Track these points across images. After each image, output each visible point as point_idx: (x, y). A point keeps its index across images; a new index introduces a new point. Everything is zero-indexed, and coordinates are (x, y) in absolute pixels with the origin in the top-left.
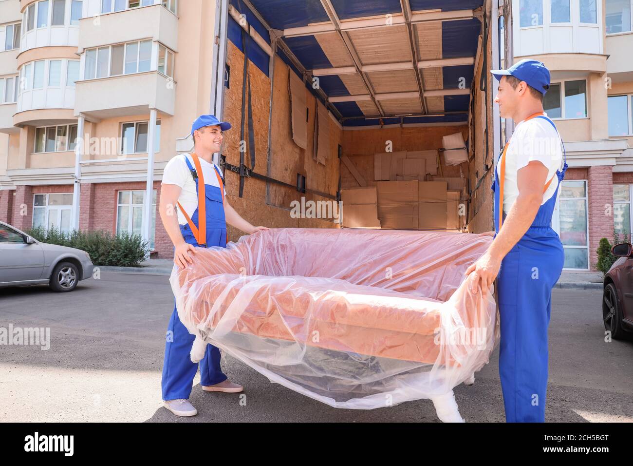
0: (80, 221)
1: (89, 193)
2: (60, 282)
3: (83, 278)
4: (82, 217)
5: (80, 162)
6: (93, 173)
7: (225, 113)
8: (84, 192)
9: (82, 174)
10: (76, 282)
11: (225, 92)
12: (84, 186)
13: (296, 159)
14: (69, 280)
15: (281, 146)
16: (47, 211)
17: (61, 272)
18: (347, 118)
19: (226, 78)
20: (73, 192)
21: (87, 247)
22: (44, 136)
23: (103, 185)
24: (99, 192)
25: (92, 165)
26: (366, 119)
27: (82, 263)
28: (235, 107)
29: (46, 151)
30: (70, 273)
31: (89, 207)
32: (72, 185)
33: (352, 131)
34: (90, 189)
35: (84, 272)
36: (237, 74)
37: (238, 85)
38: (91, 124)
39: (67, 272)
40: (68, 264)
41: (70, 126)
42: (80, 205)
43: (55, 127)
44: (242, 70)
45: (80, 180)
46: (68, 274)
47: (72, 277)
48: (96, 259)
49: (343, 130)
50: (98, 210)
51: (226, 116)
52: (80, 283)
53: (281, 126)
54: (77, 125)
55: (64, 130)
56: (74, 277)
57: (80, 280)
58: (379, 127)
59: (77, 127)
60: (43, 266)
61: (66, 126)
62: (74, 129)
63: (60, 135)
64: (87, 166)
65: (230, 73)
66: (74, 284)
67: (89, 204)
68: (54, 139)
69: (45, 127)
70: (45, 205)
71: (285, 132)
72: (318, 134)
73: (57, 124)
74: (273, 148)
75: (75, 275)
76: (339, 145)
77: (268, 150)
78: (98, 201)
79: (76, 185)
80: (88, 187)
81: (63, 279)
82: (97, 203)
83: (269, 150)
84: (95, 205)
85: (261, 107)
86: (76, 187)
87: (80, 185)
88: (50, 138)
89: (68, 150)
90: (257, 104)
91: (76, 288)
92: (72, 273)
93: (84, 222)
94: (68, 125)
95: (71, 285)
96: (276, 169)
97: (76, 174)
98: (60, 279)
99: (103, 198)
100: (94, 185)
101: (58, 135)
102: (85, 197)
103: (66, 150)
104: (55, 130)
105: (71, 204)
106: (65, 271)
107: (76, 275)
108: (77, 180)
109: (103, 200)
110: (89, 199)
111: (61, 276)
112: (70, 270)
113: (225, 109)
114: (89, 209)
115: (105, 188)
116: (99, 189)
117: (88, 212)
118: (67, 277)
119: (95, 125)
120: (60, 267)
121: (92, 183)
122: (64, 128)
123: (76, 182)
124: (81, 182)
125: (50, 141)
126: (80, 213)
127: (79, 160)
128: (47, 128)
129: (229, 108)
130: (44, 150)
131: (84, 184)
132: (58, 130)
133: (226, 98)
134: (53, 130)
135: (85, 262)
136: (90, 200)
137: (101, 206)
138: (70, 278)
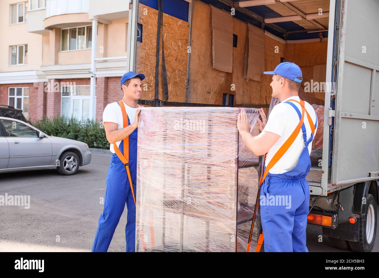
0: (96, 109)
1: (103, 85)
2: (65, 168)
3: (83, 164)
4: (98, 106)
5: (95, 60)
6: (106, 69)
7: (138, 63)
8: (99, 84)
9: (97, 69)
10: (78, 167)
11: (138, 46)
12: (99, 80)
13: (221, 82)
14: (72, 166)
15: (202, 74)
16: (72, 101)
17: (66, 160)
18: (290, 32)
19: (138, 35)
20: (90, 84)
21: (98, 133)
22: (68, 35)
23: (114, 79)
24: (112, 85)
25: (105, 61)
26: (308, 32)
27: (82, 152)
28: (148, 55)
29: (69, 50)
30: (72, 161)
31: (103, 97)
32: (89, 79)
33: (295, 44)
34: (104, 83)
35: (83, 160)
36: (151, 28)
37: (152, 37)
38: (103, 25)
39: (70, 160)
40: (71, 153)
41: (87, 27)
42: (96, 95)
43: (76, 29)
44: (156, 23)
45: (95, 75)
46: (71, 162)
47: (74, 164)
48: (105, 144)
49: (287, 44)
50: (110, 100)
51: (139, 64)
52: (81, 168)
53: (202, 58)
54: (92, 26)
55: (83, 30)
56: (76, 163)
57: (81, 166)
58: (318, 40)
59: (92, 28)
60: (51, 155)
61: (84, 28)
62: (90, 29)
63: (80, 35)
64: (101, 62)
65: (143, 30)
66: (76, 169)
67: (103, 95)
68: (75, 38)
69: (68, 28)
70: (70, 96)
71: (208, 62)
72: (248, 56)
73: (77, 26)
74: (192, 78)
75: (76, 162)
76: (281, 58)
77: (186, 81)
78: (110, 92)
79: (92, 79)
80: (102, 80)
81: (67, 165)
82: (110, 94)
83: (189, 80)
84: (108, 96)
85: (179, 49)
86: (93, 81)
87: (95, 79)
88: (72, 37)
89: (86, 48)
90: (173, 46)
91: (78, 172)
92: (74, 160)
93: (100, 110)
94: (86, 26)
95: (74, 170)
96: (196, 94)
97: (92, 70)
98: (65, 165)
99: (114, 89)
100: (107, 78)
101: (79, 35)
102: (100, 89)
103: (85, 48)
104: (76, 31)
105: (89, 95)
106: (69, 158)
107: (78, 163)
108: (93, 75)
109: (115, 92)
110: (103, 90)
111: (65, 163)
112: (72, 158)
113: (138, 58)
114: (103, 99)
115: (116, 81)
116: (111, 82)
117: (103, 102)
118: (71, 164)
119: (106, 26)
120: (64, 156)
121: (105, 77)
122: (83, 29)
123: (92, 77)
124: (97, 76)
125: (73, 39)
126: (97, 103)
127: (94, 58)
128: (70, 29)
129: (142, 58)
130: (68, 49)
131: (99, 78)
132: (78, 31)
133: (139, 50)
134: (74, 31)
135: (84, 152)
136: (104, 92)
137: (113, 96)
138: (72, 164)
